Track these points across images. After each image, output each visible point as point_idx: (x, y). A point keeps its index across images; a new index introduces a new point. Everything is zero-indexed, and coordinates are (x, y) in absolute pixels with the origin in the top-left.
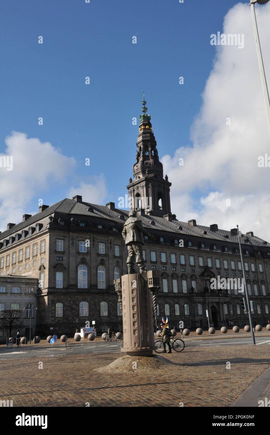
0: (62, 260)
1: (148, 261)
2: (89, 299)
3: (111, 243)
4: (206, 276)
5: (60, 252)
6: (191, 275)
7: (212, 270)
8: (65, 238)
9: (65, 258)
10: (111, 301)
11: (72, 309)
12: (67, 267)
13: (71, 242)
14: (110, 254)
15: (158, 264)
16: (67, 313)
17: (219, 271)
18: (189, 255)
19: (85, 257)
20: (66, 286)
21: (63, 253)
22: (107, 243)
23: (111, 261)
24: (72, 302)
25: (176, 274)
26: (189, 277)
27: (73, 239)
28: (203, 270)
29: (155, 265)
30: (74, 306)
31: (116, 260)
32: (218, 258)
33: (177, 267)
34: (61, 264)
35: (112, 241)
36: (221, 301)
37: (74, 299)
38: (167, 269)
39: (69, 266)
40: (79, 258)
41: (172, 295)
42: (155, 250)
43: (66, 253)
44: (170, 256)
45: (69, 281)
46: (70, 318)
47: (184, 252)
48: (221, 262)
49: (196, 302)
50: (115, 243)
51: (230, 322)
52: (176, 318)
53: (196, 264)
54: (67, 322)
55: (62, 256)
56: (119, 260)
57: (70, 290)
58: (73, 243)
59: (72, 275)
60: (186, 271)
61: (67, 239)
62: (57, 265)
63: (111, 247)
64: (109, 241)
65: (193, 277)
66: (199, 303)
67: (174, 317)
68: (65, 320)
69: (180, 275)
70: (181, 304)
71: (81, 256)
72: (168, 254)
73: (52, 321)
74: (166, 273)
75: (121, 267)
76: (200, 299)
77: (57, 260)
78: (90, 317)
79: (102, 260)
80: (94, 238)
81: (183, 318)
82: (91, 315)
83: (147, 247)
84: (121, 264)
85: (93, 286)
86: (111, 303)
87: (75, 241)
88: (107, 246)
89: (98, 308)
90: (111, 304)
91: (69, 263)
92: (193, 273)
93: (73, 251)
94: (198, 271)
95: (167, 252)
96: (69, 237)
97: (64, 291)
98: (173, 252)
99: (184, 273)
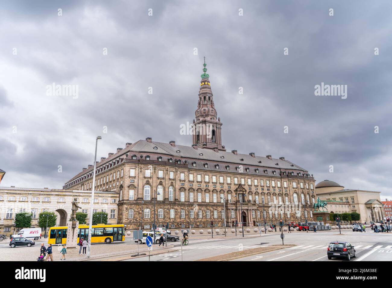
0: (134, 182)
1: (195, 181)
2: (150, 207)
3: (167, 170)
4: (239, 191)
5: (132, 177)
6: (227, 190)
7: (244, 187)
8: (136, 168)
9: (136, 180)
10: (166, 208)
11: (139, 213)
12: (137, 186)
13: (140, 170)
14: (167, 178)
15: (202, 183)
16: (136, 216)
17: (251, 187)
18: (227, 177)
19: (149, 180)
20: (136, 199)
21: (135, 177)
22: (164, 170)
23: (167, 183)
24: (139, 209)
25: (216, 190)
26: (226, 191)
27: (141, 168)
28: (237, 186)
29: (200, 184)
30: (141, 212)
31: (171, 181)
32: (250, 178)
33: (217, 185)
34: (133, 185)
35: (168, 169)
36: (249, 208)
37: (140, 207)
38: (209, 186)
39: (138, 186)
40: (145, 181)
41: (212, 204)
42: (200, 174)
43: (137, 177)
44: (212, 178)
45: (138, 196)
46: (137, 219)
47: (223, 174)
48: (252, 181)
49: (230, 209)
50: (171, 170)
51: (256, 223)
52: (215, 220)
53: (232, 183)
54: (136, 222)
55: (134, 179)
56: (173, 181)
57: (139, 202)
58: (141, 171)
59: (140, 191)
60: (224, 187)
61: (137, 168)
62: (130, 185)
63: (167, 173)
64: (166, 169)
65: (229, 192)
66: (232, 209)
67: (213, 219)
68: (135, 221)
69: (219, 191)
70: (219, 210)
71: (146, 180)
72: (211, 176)
73: (126, 221)
74: (208, 189)
75: (175, 186)
76: (233, 207)
77: (130, 182)
78: (150, 219)
79: (161, 182)
80: (155, 167)
81: (220, 220)
82: (152, 217)
83: (194, 172)
84: (174, 184)
85: (154, 199)
86: (166, 209)
87: (142, 170)
88: (164, 172)
89: (157, 213)
90: (166, 211)
91: (138, 184)
92: (229, 189)
93: (141, 176)
94: (233, 188)
95: (210, 174)
96: (139, 167)
97: (135, 202)
98: (214, 175)
99: (223, 189)
